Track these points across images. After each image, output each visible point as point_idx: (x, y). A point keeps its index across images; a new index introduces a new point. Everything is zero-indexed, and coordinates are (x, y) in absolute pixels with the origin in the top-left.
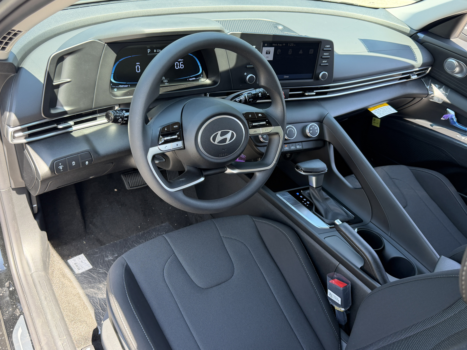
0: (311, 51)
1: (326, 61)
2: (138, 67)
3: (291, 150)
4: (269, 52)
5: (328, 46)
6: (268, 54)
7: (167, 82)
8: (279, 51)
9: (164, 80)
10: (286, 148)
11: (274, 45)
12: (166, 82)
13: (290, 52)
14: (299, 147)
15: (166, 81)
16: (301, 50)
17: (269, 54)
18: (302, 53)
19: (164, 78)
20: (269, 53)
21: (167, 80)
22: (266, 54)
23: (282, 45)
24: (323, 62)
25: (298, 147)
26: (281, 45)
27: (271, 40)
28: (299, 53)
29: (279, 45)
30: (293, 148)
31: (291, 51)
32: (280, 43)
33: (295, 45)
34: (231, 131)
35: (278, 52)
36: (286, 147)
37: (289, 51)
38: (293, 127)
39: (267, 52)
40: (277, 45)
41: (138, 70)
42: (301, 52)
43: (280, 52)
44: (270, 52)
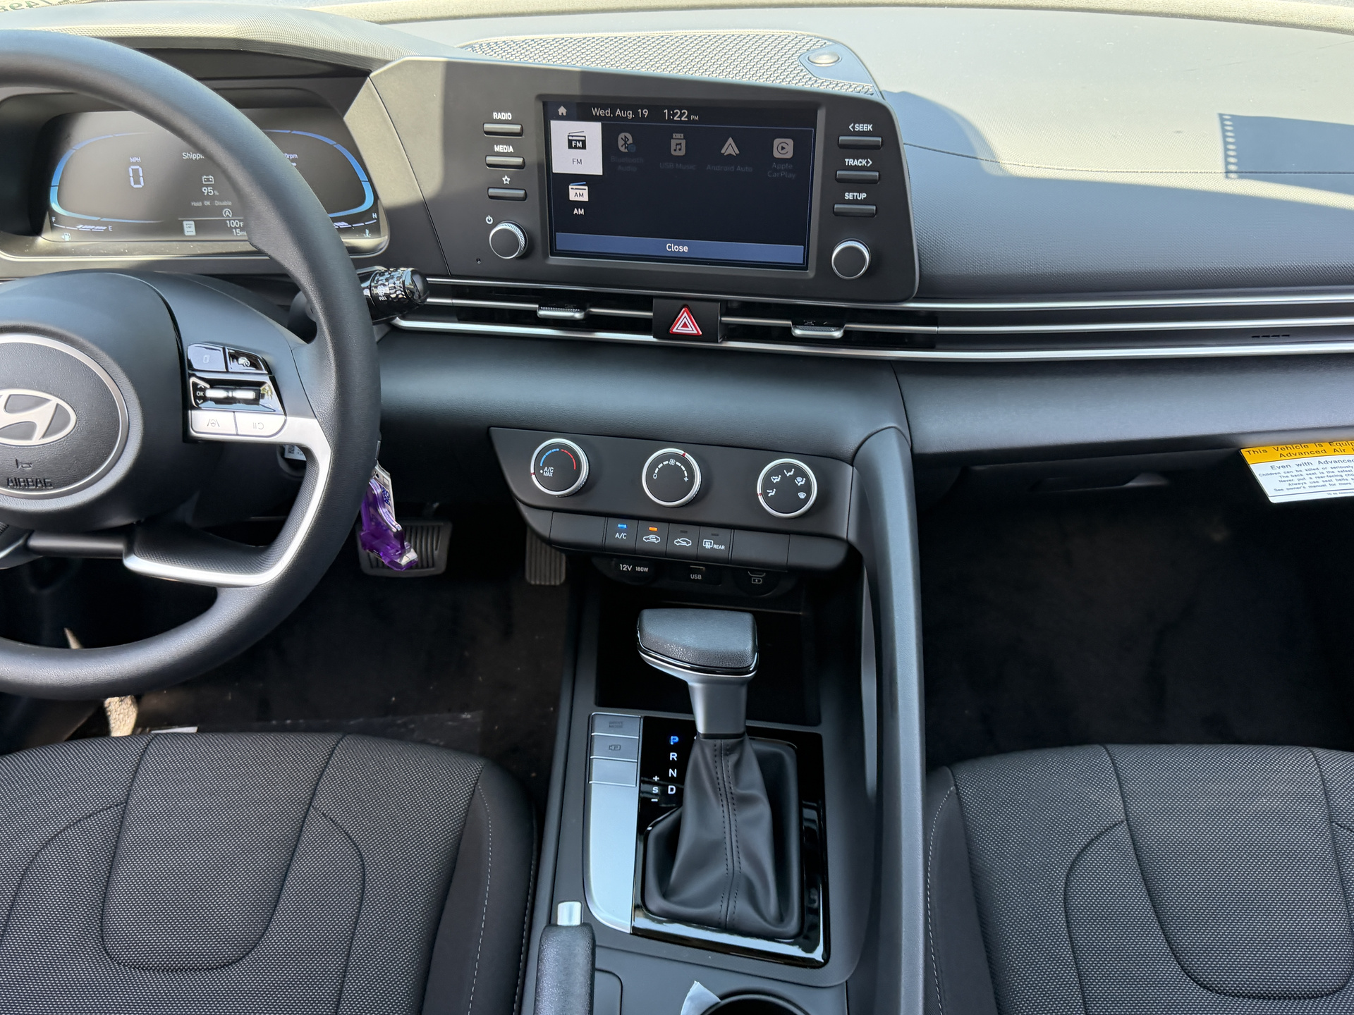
0: (783, 148)
1: (864, 196)
2: (136, 171)
3: (670, 549)
4: (579, 141)
5: (860, 127)
6: (576, 147)
7: (240, 227)
8: (624, 140)
9: (230, 220)
10: (650, 536)
11: (596, 112)
12: (236, 228)
13: (678, 145)
14: (716, 547)
15: (235, 224)
16: (730, 140)
17: (584, 147)
18: (738, 152)
19: (227, 213)
20: (580, 145)
21: (240, 221)
22: (570, 146)
23: (635, 113)
24: (848, 196)
25: (708, 546)
26: (630, 117)
27: (575, 90)
28: (723, 151)
29: (618, 112)
30: (685, 543)
31: (683, 142)
32: (624, 109)
33: (696, 118)
34: (55, 401)
35: (621, 142)
36: (653, 533)
37: (673, 142)
38: (687, 456)
39: (570, 142)
40: (613, 112)
41: (137, 182)
42: (730, 148)
43: (630, 141)
44: (584, 142)
